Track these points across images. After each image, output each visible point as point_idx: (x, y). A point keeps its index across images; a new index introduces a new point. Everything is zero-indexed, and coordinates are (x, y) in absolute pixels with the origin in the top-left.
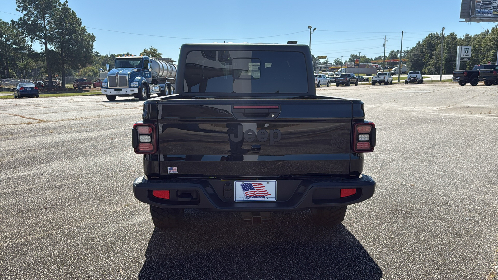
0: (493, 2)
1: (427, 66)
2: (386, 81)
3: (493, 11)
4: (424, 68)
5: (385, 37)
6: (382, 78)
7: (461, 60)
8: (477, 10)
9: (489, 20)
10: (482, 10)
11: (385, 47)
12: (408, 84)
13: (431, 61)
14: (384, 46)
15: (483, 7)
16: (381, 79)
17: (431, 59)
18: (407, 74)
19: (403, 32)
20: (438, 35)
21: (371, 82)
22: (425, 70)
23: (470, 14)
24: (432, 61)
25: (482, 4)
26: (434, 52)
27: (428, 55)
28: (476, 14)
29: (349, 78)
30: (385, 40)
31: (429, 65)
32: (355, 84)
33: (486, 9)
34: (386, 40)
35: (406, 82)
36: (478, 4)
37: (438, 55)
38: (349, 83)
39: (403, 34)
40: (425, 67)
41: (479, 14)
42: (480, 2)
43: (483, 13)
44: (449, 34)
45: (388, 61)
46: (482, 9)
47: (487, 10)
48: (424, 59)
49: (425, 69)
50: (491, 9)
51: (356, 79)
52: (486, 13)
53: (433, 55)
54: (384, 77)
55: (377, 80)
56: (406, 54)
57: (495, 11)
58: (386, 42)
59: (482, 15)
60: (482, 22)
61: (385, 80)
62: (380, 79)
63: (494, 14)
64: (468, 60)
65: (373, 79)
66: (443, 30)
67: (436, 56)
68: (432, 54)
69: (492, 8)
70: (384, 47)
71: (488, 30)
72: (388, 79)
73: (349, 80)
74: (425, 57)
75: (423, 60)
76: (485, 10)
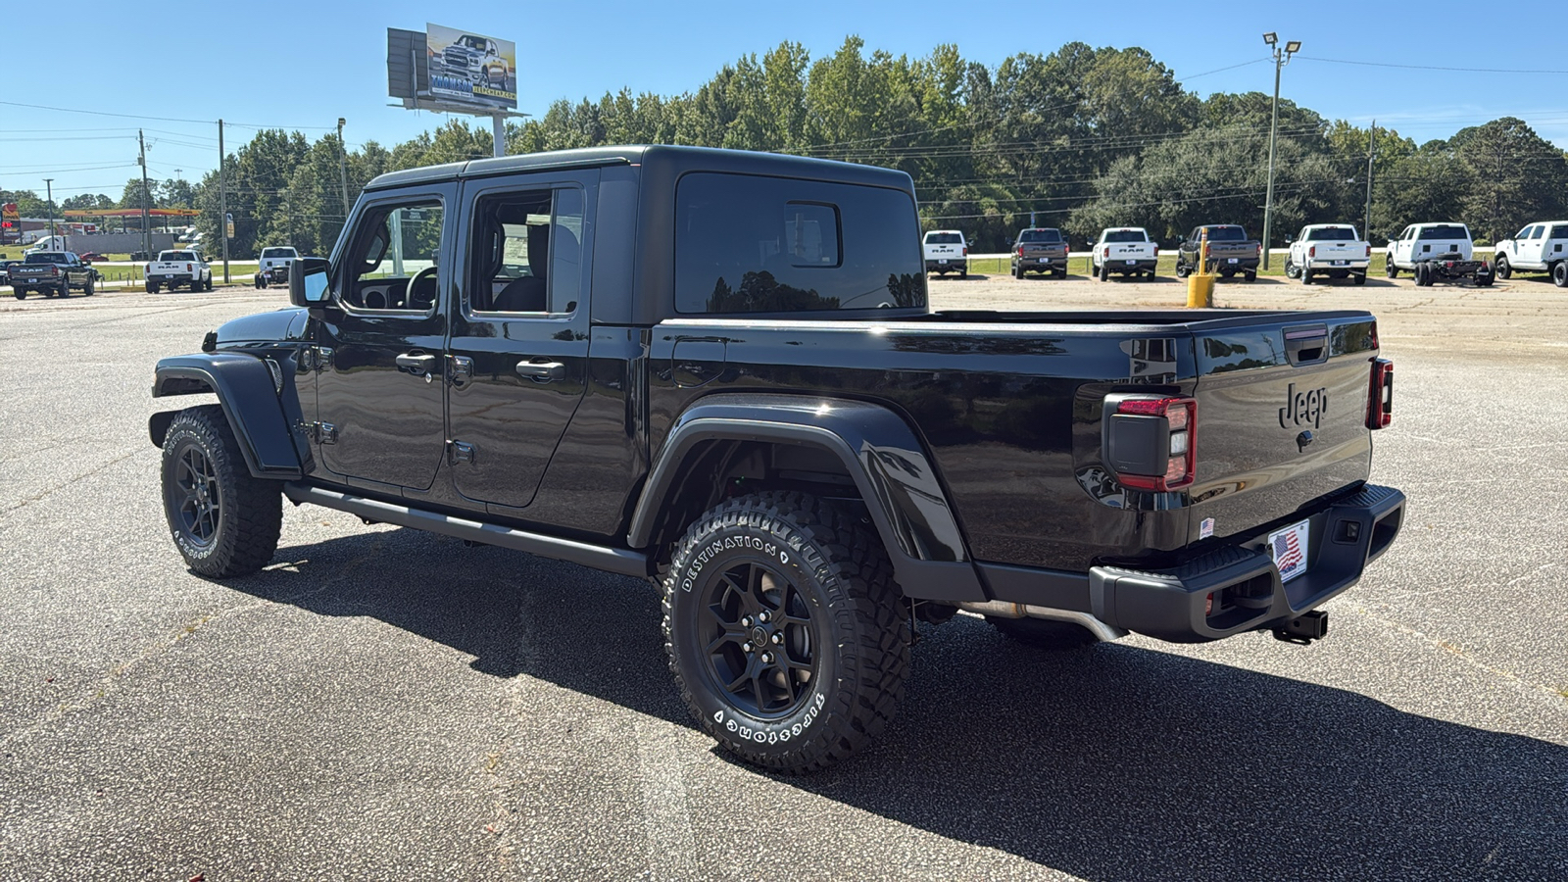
0: (471, 61)
1: (267, 233)
2: (196, 277)
3: (474, 85)
4: (258, 239)
5: (141, 132)
6: (180, 268)
7: (402, 218)
8: (434, 77)
9: (466, 108)
10: (446, 78)
11: (144, 167)
12: (264, 287)
13: (278, 219)
14: (140, 164)
15: (447, 70)
16: (178, 272)
17: (277, 210)
18: (258, 258)
19: (221, 122)
20: (286, 137)
21: (142, 283)
22: (261, 244)
23: (416, 88)
24: (281, 218)
25: (445, 63)
26: (284, 191)
27: (266, 199)
28: (434, 90)
29: (62, 269)
30: (141, 142)
31: (273, 229)
32: (82, 290)
33: (457, 78)
34: (145, 145)
35: (260, 283)
36: (435, 59)
37: (298, 199)
38: (66, 285)
39: (224, 128)
40: (260, 236)
41: (442, 91)
42: (440, 56)
43: (448, 86)
44: (321, 138)
45: (128, 213)
46: (446, 75)
47: (459, 80)
48: (256, 212)
49: (260, 241)
50: (468, 80)
51: (86, 270)
52: (457, 87)
53: (280, 200)
54: (190, 267)
55: (164, 276)
56: (177, 191)
57: (478, 85)
58: (146, 149)
59: (447, 92)
60: (448, 111)
61: (192, 275)
62: (176, 273)
63: (476, 95)
64: (422, 219)
65: (149, 271)
66: (340, 127)
67: (290, 203)
68: (279, 195)
69: (470, 76)
70: (141, 167)
71: (427, 134)
72: (201, 272)
73: (66, 277)
74: (256, 203)
75: (252, 213)
76: (453, 81)
